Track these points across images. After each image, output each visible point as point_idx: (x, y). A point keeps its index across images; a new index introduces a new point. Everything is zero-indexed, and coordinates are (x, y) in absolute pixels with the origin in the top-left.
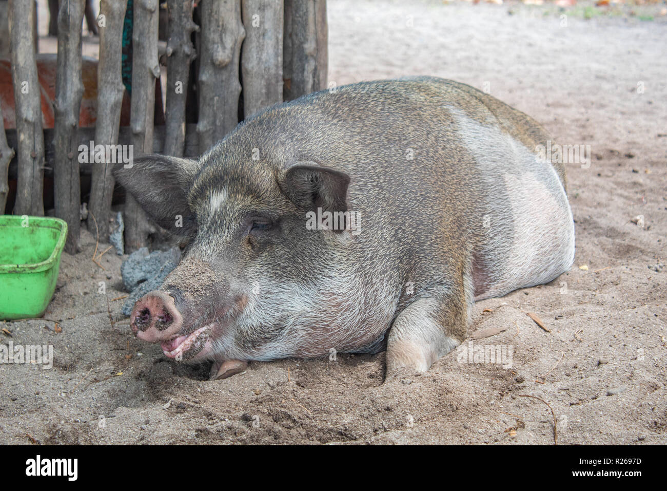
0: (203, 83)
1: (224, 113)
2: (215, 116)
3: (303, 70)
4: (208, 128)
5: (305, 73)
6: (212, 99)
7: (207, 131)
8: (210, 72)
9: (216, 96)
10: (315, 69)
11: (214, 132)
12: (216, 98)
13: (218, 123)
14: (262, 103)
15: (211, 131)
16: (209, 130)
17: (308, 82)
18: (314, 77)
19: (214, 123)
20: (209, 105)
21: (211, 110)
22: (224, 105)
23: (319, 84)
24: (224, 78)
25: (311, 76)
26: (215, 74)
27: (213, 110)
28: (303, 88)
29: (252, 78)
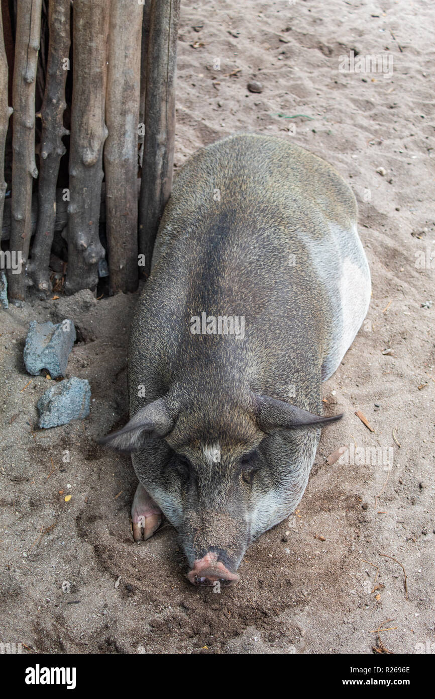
0: (73, 177)
1: (91, 199)
2: (84, 202)
3: (155, 154)
4: (78, 211)
5: (157, 157)
6: (82, 189)
7: (76, 213)
8: (80, 169)
9: (85, 187)
10: (165, 153)
11: (83, 213)
12: (85, 189)
13: (86, 207)
14: (121, 186)
15: (80, 213)
16: (79, 212)
17: (158, 164)
18: (163, 159)
19: (83, 207)
20: (78, 193)
21: (80, 197)
22: (92, 193)
23: (167, 163)
24: (92, 174)
25: (161, 159)
26: (85, 171)
27: (82, 198)
28: (155, 169)
29: (114, 167)
